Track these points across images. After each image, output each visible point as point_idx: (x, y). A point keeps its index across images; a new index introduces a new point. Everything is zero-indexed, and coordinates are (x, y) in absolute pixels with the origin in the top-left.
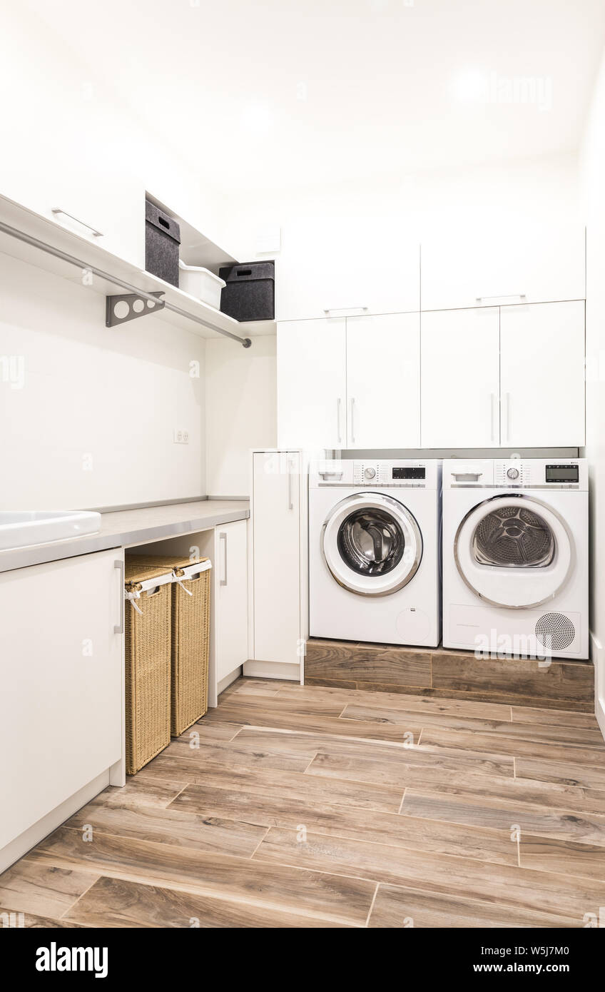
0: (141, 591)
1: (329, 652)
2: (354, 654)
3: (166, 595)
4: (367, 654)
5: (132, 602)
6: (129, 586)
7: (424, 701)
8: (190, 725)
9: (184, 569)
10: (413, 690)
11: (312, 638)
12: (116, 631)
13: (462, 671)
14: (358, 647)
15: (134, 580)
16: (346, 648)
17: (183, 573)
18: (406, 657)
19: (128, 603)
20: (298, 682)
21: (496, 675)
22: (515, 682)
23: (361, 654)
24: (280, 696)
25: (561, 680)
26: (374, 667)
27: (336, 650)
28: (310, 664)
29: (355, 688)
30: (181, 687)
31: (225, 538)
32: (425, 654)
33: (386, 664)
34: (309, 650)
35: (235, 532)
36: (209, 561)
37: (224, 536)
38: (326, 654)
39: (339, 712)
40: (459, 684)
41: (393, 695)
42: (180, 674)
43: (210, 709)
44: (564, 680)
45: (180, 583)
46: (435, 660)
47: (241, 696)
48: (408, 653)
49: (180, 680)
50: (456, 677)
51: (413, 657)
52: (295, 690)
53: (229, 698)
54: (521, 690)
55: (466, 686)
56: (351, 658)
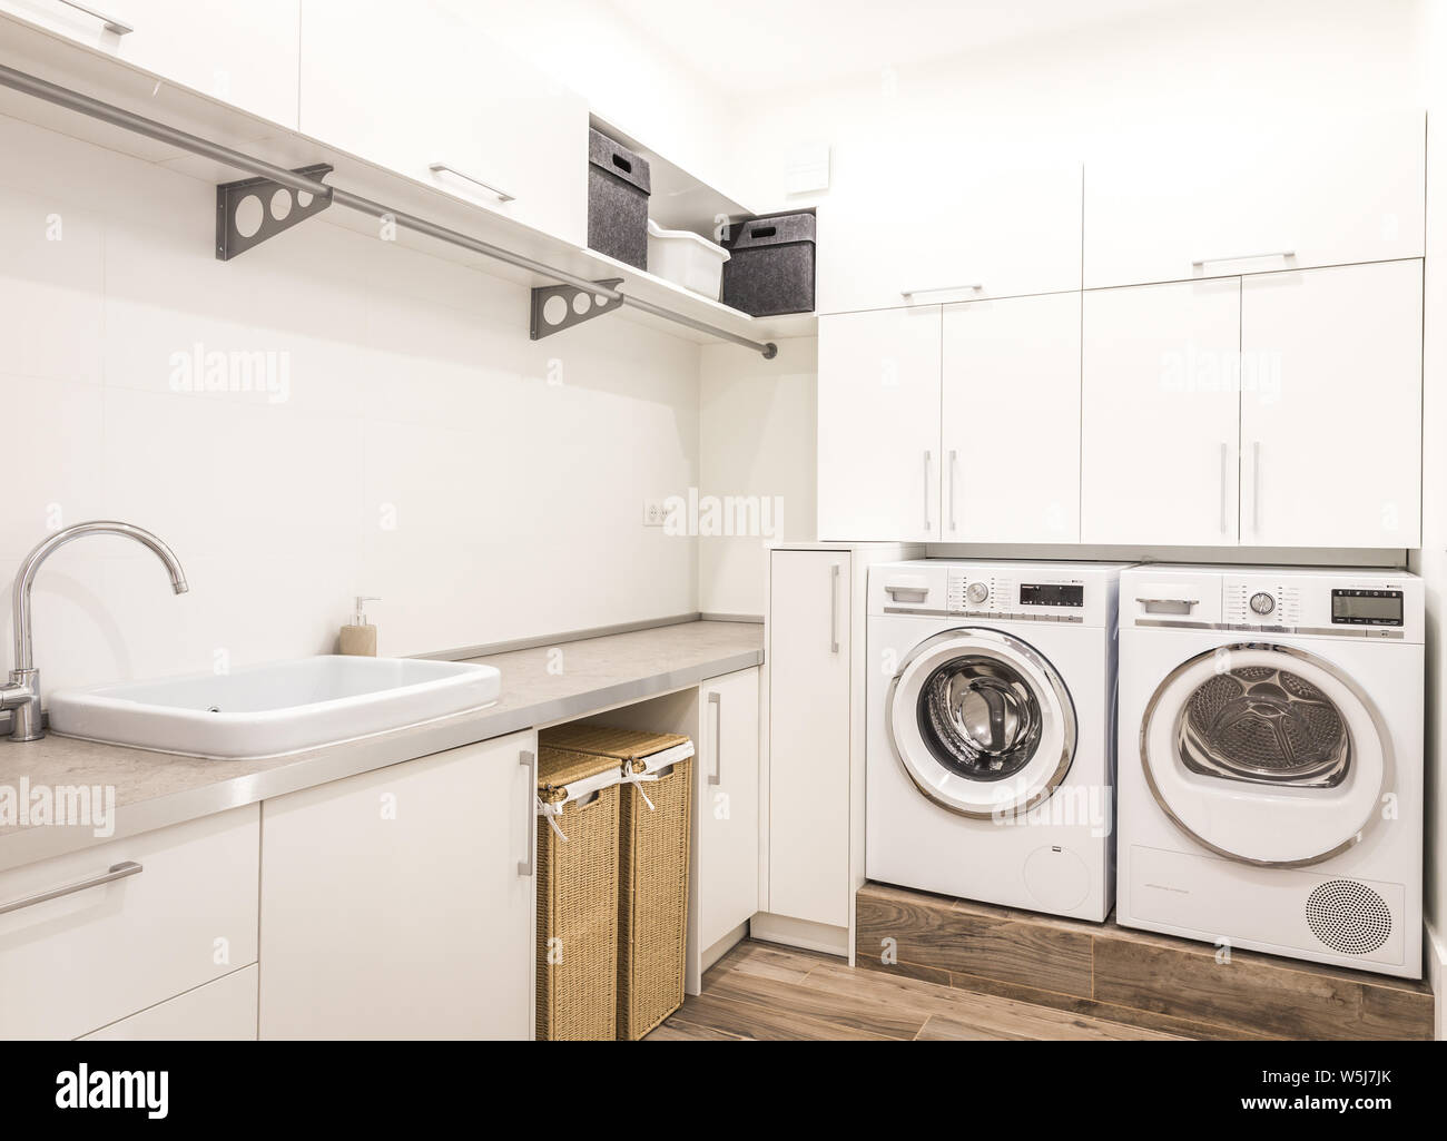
0: (565, 801)
1: (900, 911)
2: (947, 920)
3: (611, 805)
4: (971, 923)
5: (551, 820)
6: (545, 793)
7: (1077, 1023)
8: (653, 1026)
9: (646, 760)
10: (1056, 999)
11: (870, 882)
12: (522, 870)
13: (1153, 974)
14: (954, 908)
15: (554, 782)
16: (932, 910)
17: (644, 767)
18: (1044, 937)
19: (543, 820)
20: (844, 960)
21: (1221, 991)
22: (1264, 1009)
23: (958, 922)
24: (810, 984)
25: (1361, 1015)
26: (983, 949)
27: (913, 910)
28: (867, 930)
29: (947, 983)
30: (640, 961)
31: (718, 702)
32: (1080, 934)
33: (1007, 945)
34: (862, 904)
35: (737, 692)
36: (690, 743)
37: (715, 698)
38: (894, 914)
39: (913, 1029)
40: (1148, 999)
41: (1019, 1005)
42: (638, 939)
43: (689, 997)
44: (1366, 1016)
45: (639, 786)
46: (1101, 947)
47: (743, 977)
48: (1049, 930)
49: (637, 950)
50: (1142, 984)
51: (1058, 938)
52: (838, 975)
53: (723, 979)
54: (1274, 1024)
55: (1161, 1005)
56: (941, 927)
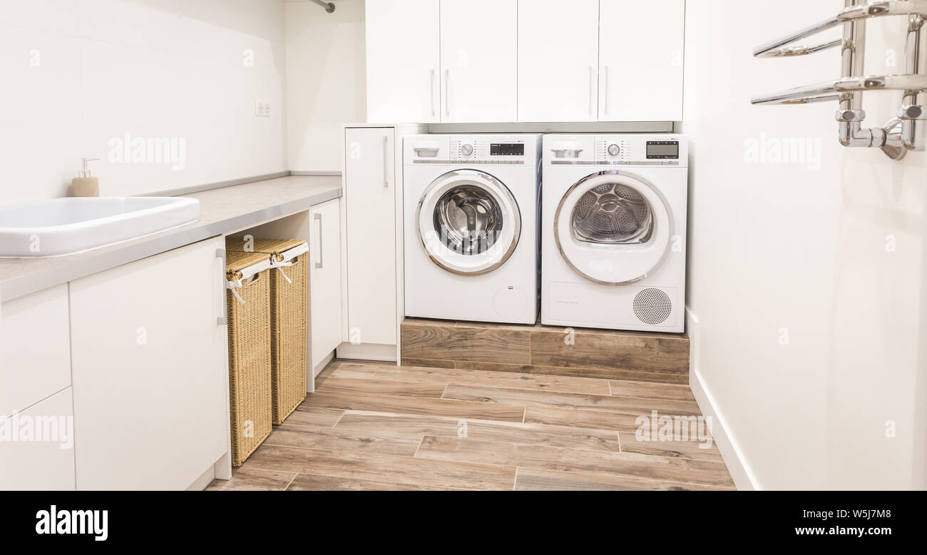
0: (242, 279)
1: (426, 332)
2: (452, 333)
3: (265, 281)
4: (466, 333)
5: (234, 291)
6: (230, 275)
7: (523, 378)
8: (291, 411)
9: (283, 254)
10: (512, 367)
11: (407, 318)
12: (219, 322)
13: (561, 347)
14: (456, 326)
15: (234, 267)
16: (443, 328)
17: (283, 258)
18: (505, 335)
19: (229, 292)
20: (395, 363)
21: (594, 350)
22: (613, 357)
23: (459, 333)
24: (377, 378)
25: (658, 353)
26: (473, 346)
27: (434, 330)
28: (407, 344)
29: (453, 367)
30: (283, 374)
31: (320, 219)
32: (523, 331)
33: (485, 342)
34: (404, 330)
35: (329, 211)
36: (306, 244)
37: (318, 217)
38: (423, 334)
39: (440, 392)
40: (558, 360)
41: (492, 373)
42: (281, 362)
43: (309, 394)
44: (660, 353)
45: (281, 270)
46: (534, 336)
47: (337, 379)
48: (508, 331)
49: (282, 368)
50: (555, 353)
51: (511, 335)
52: (392, 371)
53: (326, 382)
54: (618, 364)
55: (565, 362)
56: (449, 337)
